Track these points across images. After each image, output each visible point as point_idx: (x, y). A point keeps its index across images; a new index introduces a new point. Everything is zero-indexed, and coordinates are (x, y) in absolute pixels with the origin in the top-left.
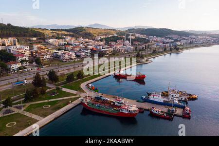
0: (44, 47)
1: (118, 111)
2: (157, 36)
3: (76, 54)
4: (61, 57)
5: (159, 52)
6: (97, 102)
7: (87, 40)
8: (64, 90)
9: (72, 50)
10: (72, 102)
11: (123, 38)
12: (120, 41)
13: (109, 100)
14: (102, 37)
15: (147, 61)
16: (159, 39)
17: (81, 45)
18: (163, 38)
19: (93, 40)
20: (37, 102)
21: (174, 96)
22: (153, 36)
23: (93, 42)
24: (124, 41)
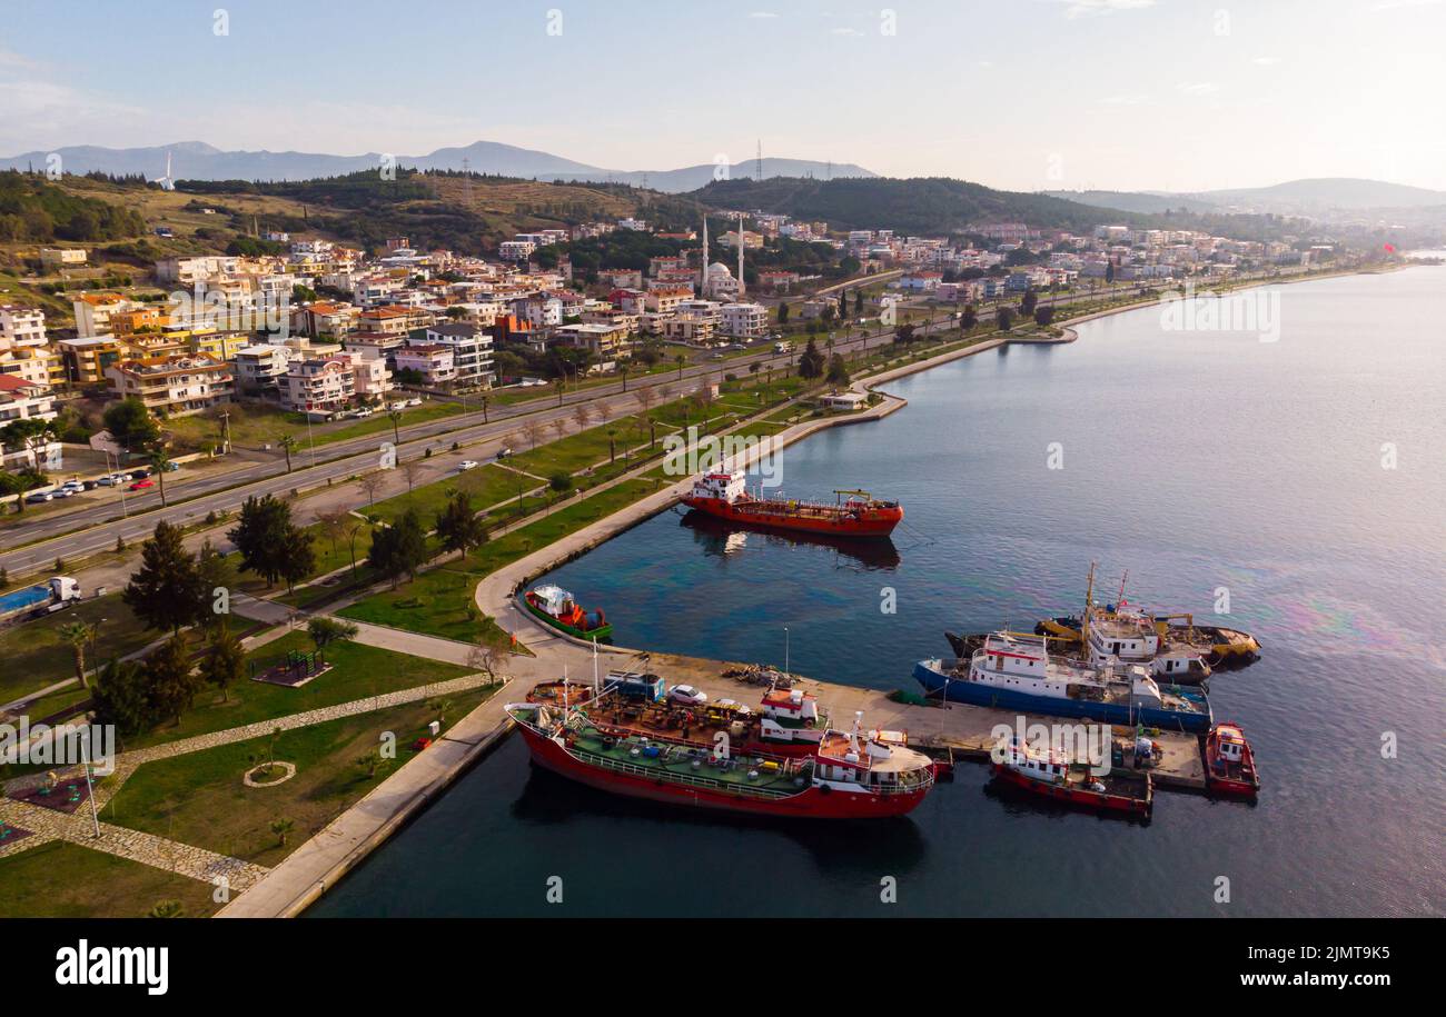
0: (152, 317)
1: (790, 778)
2: (903, 230)
3: (391, 365)
4: (295, 389)
5: (934, 339)
6: (630, 718)
7: (445, 258)
8: (370, 635)
9: (364, 333)
10: (444, 728)
11: (687, 244)
12: (668, 265)
13: (702, 696)
14: (549, 238)
15: (873, 400)
16: (914, 248)
17: (417, 297)
18: (937, 243)
19: (491, 255)
20: (186, 747)
21: (1126, 651)
22: (876, 227)
23: (492, 272)
24: (696, 262)
